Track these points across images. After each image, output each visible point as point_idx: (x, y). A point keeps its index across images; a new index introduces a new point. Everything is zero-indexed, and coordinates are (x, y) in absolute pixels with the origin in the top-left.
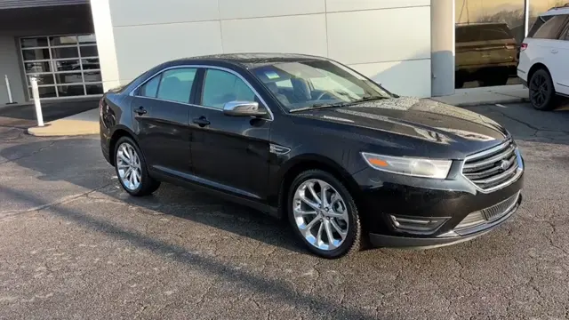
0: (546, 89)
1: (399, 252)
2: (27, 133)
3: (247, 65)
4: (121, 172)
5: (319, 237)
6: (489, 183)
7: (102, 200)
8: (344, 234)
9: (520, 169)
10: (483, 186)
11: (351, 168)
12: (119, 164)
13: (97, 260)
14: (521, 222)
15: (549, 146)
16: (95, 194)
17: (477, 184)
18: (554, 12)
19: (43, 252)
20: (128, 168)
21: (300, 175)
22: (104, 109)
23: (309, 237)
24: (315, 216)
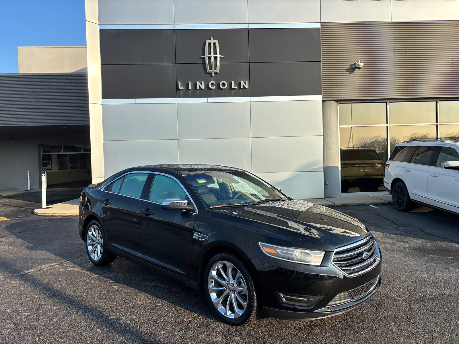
0: (404, 196)
1: (290, 323)
2: (33, 213)
3: (183, 172)
4: (90, 248)
5: (228, 308)
6: (354, 270)
7: (73, 269)
8: (245, 304)
9: (378, 259)
10: (349, 272)
11: (250, 254)
12: (89, 242)
13: (55, 320)
14: (386, 300)
15: (407, 239)
16: (68, 264)
17: (343, 270)
18: (406, 144)
19: (16, 311)
20: (94, 244)
21: (214, 257)
22: (84, 199)
23: (220, 308)
24: (224, 290)
